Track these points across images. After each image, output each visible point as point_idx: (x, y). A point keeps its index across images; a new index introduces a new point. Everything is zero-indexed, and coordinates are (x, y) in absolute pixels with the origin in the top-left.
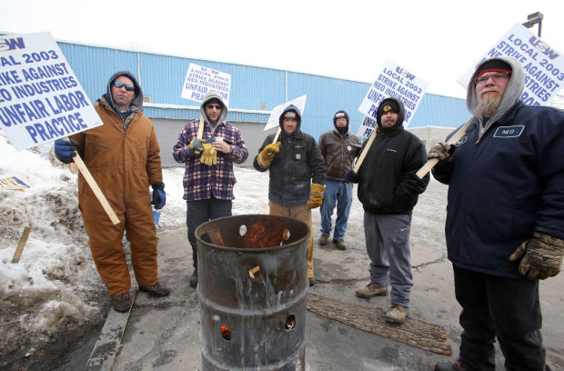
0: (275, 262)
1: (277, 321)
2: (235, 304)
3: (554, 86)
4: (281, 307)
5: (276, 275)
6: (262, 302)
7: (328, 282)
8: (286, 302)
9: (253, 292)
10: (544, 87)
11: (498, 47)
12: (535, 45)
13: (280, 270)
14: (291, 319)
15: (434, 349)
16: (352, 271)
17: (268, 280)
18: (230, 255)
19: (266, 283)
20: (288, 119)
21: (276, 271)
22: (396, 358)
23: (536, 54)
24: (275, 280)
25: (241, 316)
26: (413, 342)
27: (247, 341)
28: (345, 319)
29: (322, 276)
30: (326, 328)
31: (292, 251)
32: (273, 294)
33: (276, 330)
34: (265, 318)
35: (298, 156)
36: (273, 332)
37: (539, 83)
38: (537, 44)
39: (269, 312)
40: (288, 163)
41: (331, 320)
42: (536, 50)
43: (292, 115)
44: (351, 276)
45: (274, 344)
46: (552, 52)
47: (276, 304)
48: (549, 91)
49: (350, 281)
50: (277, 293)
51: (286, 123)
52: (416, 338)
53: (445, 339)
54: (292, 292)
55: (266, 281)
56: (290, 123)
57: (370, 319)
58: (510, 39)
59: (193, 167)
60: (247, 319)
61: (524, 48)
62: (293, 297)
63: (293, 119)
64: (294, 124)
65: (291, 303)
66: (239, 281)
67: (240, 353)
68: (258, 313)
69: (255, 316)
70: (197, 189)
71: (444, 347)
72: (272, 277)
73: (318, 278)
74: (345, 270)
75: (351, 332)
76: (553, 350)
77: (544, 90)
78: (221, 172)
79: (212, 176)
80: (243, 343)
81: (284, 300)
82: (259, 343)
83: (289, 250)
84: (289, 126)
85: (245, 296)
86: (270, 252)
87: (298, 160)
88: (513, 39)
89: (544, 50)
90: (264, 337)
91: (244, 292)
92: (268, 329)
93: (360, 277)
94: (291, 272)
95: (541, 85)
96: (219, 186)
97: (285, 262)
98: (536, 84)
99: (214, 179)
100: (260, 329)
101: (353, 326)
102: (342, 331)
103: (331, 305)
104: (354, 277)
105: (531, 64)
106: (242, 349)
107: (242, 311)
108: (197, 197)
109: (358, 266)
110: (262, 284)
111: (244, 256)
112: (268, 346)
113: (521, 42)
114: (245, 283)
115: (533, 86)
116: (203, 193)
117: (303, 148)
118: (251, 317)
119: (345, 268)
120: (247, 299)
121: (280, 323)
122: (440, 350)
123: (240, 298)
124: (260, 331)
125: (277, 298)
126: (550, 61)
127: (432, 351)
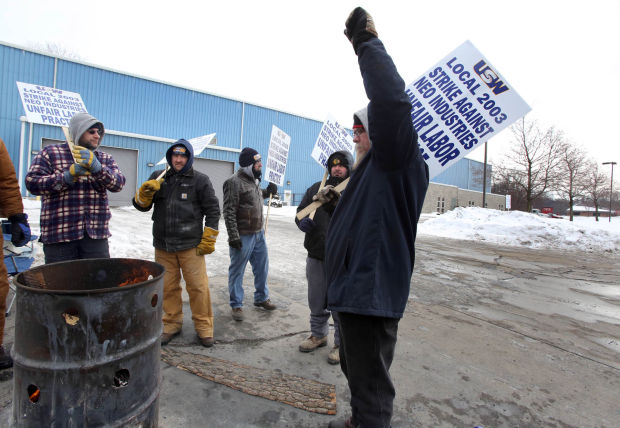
0: (100, 306)
1: (101, 376)
2: (47, 357)
3: (486, 130)
4: (105, 359)
5: (100, 321)
6: (80, 353)
7: (231, 343)
8: (116, 353)
9: (68, 342)
10: (473, 131)
11: (431, 75)
12: (479, 73)
13: (105, 316)
14: (124, 374)
15: (320, 410)
16: (263, 330)
17: (89, 326)
18: (43, 298)
19: (87, 330)
20: (178, 155)
21: (100, 317)
22: (275, 422)
23: (478, 86)
24: (99, 327)
25: (52, 371)
26: (300, 403)
27: (59, 401)
28: (232, 382)
29: (226, 336)
30: (208, 392)
31: (124, 296)
32: (96, 344)
33: (100, 386)
34: (82, 371)
35: (184, 196)
36: (95, 389)
37: (468, 125)
38: (483, 72)
39: (89, 364)
40: (172, 202)
41: (218, 384)
42: (479, 80)
43: (181, 150)
44: (259, 335)
45: (97, 404)
46: (501, 83)
47: (100, 355)
48: (477, 136)
49: (256, 340)
50: (101, 342)
51: (175, 159)
52: (304, 398)
53: (333, 398)
54: (124, 342)
55: (86, 327)
56: (179, 159)
57: (260, 381)
58: (449, 64)
59: (58, 202)
60: (60, 374)
61: (465, 76)
62: (126, 348)
63: (183, 155)
64: (184, 160)
65: (121, 355)
66: (52, 328)
67: (49, 416)
68: (74, 366)
69: (70, 370)
70: (63, 228)
71: (330, 406)
72: (94, 323)
73: (220, 338)
74: (254, 329)
75: (235, 396)
76: (435, 401)
77: (471, 135)
78: (97, 207)
79: (85, 213)
80: (53, 404)
81: (111, 351)
82: (75, 402)
83: (121, 293)
84: (179, 163)
85: (59, 346)
86: (93, 295)
87: (184, 200)
88: (453, 65)
89: (489, 81)
90: (83, 394)
91: (58, 340)
92: (88, 386)
93: (269, 337)
94: (123, 320)
95: (470, 127)
96: (94, 224)
97: (114, 307)
98: (464, 126)
99: (87, 216)
100: (78, 386)
101: (240, 390)
102: (225, 396)
103: (222, 367)
104: (263, 336)
105: (466, 99)
106: (52, 412)
107: (55, 365)
108: (63, 238)
109: (272, 325)
110: (82, 331)
111: (60, 298)
112: (88, 407)
113: (463, 68)
114: (60, 332)
115: (459, 129)
116: (73, 233)
117: (191, 187)
118: (64, 371)
119: (255, 327)
120: (61, 349)
121: (106, 379)
122: (325, 410)
123: (53, 348)
124: (76, 388)
125: (101, 348)
126: (493, 97)
127: (317, 412)
